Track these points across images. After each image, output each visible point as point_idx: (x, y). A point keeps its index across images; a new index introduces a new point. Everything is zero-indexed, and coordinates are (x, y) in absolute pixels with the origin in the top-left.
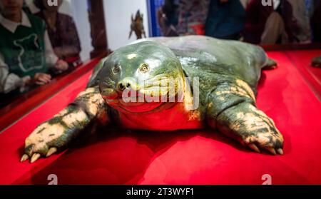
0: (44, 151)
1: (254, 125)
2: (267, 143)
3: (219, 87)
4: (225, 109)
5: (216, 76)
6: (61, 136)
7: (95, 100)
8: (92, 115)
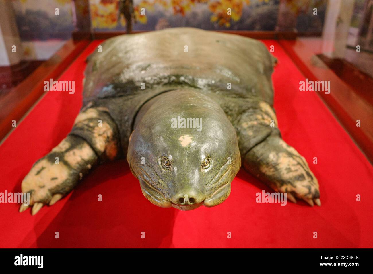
0: (47, 200)
1: (289, 170)
2: (306, 195)
3: (244, 116)
4: (254, 147)
5: (240, 101)
6: (66, 180)
7: (101, 132)
8: (100, 152)
